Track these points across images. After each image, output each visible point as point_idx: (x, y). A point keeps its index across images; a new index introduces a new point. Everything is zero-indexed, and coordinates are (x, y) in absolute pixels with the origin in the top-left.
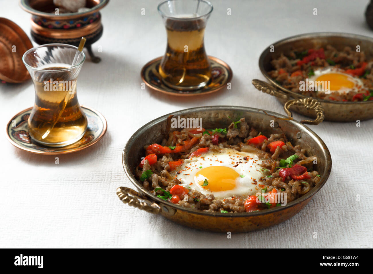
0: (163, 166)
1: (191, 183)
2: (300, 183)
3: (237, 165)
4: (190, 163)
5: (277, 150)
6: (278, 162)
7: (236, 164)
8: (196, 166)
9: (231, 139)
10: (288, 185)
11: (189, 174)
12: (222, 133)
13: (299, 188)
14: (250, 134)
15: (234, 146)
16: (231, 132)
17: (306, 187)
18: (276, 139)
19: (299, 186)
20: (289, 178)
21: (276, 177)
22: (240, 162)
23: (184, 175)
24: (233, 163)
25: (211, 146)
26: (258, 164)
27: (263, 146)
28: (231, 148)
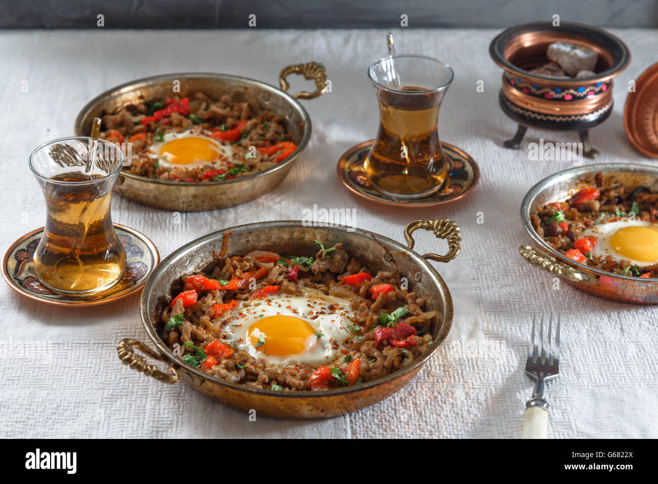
0: (205, 309)
1: (241, 340)
2: (400, 351)
3: (316, 317)
4: (247, 308)
5: (379, 299)
6: (375, 317)
7: (314, 315)
8: (254, 313)
9: (317, 274)
10: (382, 353)
11: (240, 326)
12: (305, 265)
13: (397, 359)
14: (349, 267)
15: (320, 285)
16: (318, 263)
17: (408, 358)
18: (384, 280)
19: (397, 356)
20: (385, 342)
21: (368, 339)
22: (322, 313)
23: (233, 326)
24: (311, 313)
25: (285, 283)
26: (348, 317)
27: (362, 289)
28: (315, 288)
